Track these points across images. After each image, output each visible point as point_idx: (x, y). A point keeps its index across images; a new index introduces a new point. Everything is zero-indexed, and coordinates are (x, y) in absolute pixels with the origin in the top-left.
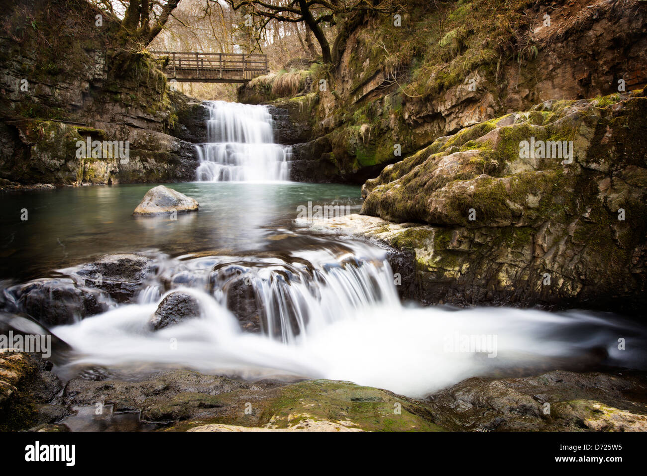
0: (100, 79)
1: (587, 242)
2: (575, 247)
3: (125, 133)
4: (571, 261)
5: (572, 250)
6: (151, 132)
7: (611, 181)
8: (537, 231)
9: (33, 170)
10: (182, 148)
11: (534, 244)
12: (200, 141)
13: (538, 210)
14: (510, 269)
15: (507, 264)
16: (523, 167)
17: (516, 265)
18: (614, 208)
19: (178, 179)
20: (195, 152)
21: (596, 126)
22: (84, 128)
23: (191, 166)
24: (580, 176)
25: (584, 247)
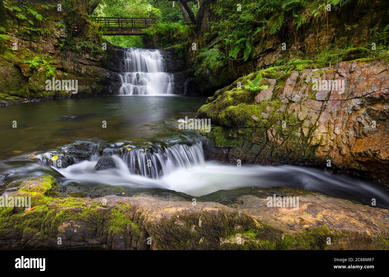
0: (63, 37)
1: (290, 134)
2: (284, 136)
3: (79, 68)
4: (283, 143)
5: (283, 138)
6: (94, 67)
7: (301, 106)
8: (267, 129)
9: (31, 91)
10: (111, 76)
11: (267, 135)
12: (122, 71)
13: (268, 119)
14: (256, 146)
15: (255, 143)
16: (263, 99)
17: (259, 144)
18: (301, 119)
19: (110, 94)
20: (119, 78)
21: (296, 80)
22: (56, 66)
23: (117, 86)
24: (288, 104)
25: (288, 136)
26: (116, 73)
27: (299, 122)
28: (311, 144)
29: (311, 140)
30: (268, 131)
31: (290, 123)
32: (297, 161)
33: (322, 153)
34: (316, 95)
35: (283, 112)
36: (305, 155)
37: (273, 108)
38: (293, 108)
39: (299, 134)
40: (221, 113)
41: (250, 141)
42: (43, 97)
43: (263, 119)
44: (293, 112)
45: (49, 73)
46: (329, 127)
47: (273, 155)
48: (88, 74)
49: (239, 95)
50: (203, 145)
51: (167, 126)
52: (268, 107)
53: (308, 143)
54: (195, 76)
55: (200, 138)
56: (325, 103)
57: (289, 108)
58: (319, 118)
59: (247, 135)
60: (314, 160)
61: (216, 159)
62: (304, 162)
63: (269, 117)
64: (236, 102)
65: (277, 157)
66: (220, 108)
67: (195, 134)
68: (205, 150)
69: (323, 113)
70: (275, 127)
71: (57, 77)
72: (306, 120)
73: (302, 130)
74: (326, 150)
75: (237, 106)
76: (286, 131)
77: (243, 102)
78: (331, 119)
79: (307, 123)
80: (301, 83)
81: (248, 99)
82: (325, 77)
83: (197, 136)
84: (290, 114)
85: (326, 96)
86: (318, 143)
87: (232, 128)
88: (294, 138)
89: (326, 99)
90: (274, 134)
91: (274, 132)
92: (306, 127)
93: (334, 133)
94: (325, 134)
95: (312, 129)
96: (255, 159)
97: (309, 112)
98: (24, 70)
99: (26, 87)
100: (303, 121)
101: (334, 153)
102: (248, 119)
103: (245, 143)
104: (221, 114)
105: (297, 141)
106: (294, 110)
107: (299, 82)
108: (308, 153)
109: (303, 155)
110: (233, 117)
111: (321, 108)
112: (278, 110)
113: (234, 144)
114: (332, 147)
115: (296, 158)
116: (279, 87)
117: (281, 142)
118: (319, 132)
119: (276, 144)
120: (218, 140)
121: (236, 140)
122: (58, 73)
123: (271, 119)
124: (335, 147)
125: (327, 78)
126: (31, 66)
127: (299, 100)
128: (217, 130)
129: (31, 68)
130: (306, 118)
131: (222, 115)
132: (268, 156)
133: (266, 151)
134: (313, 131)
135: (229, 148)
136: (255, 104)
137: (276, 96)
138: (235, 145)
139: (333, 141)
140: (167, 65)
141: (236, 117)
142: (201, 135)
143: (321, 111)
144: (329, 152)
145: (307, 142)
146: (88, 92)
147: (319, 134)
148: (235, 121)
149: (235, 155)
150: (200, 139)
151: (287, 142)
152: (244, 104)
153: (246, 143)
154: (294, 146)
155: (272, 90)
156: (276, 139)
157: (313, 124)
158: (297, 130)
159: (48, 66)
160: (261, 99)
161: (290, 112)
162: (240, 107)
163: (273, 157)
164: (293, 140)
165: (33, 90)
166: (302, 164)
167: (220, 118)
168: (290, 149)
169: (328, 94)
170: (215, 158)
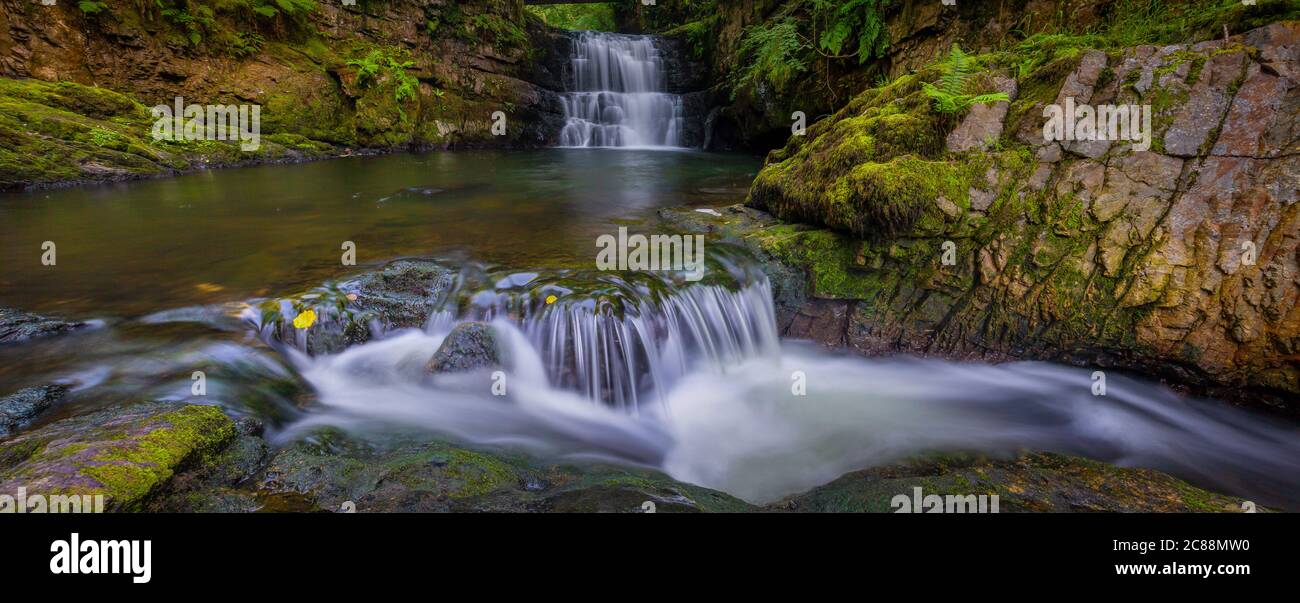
1: (1056, 265)
2: (1037, 272)
3: (470, 80)
4: (1029, 292)
5: (1033, 277)
6: (503, 77)
7: (1106, 173)
8: (982, 245)
9: (360, 130)
10: (543, 99)
11: (977, 264)
12: (566, 89)
13: (987, 213)
14: (939, 299)
15: (935, 291)
16: (971, 145)
17: (948, 294)
18: (1104, 215)
19: (539, 142)
20: (560, 105)
21: (1095, 83)
22: (419, 73)
23: (555, 125)
24: (1057, 163)
25: (1051, 273)
26: (553, 92)
27: (1093, 228)
28: (1127, 299)
29: (1128, 287)
30: (984, 253)
31: (1062, 229)
32: (1068, 352)
33: (1163, 333)
34: (1168, 136)
35: (1040, 191)
36: (1100, 335)
37: (1007, 177)
38: (1077, 179)
39: (1086, 267)
40: (832, 185)
41: (921, 282)
42: (387, 147)
43: (972, 210)
44: (1075, 192)
45: (401, 89)
46: (1196, 249)
47: (991, 328)
48: (489, 94)
49: (897, 125)
50: (773, 290)
51: (667, 226)
52: (993, 172)
53: (1117, 296)
54: (732, 102)
55: (763, 266)
56: (1194, 166)
57: (1062, 177)
58: (1166, 214)
59: (913, 261)
60: (1130, 352)
61: (811, 337)
62: (1094, 357)
63: (989, 207)
64: (887, 150)
65: (1002, 338)
66: (829, 169)
67: (750, 253)
68: (780, 307)
69: (1185, 201)
70: (1008, 238)
71: (420, 98)
72: (1119, 220)
73: (1099, 252)
74: (1183, 324)
75: (892, 164)
76: (1044, 255)
77: (909, 151)
78: (1208, 222)
79: (1120, 232)
80: (1116, 93)
81: (927, 140)
82: (1209, 73)
83: (756, 261)
84: (1063, 197)
85: (1203, 141)
86: (1154, 299)
87: (868, 236)
88: (1070, 279)
89: (1199, 151)
90: (1002, 262)
91: (1004, 255)
92: (1115, 244)
93: (1218, 268)
94: (1183, 272)
95: (1135, 251)
96: (929, 339)
97: (1132, 193)
98: (347, 83)
99: (352, 121)
100: (1107, 222)
101: (1209, 333)
102: (925, 210)
103: (903, 288)
104: (835, 189)
105: (1078, 289)
106: (1081, 186)
107: (1107, 90)
108: (1113, 330)
109: (1095, 334)
110: (879, 200)
111: (1178, 181)
112: (1023, 183)
113: (868, 290)
114: (1202, 316)
115: (1067, 342)
116: (1026, 106)
117: (1024, 289)
118: (1162, 262)
119: (1006, 295)
120: (822, 275)
121: (877, 277)
122: (422, 90)
123: (998, 213)
124: (1214, 315)
125: (1215, 78)
126: (363, 73)
127: (1103, 151)
128: (816, 242)
129: (362, 77)
130: (1121, 213)
131: (839, 192)
132: (973, 332)
133: (969, 317)
134: (1141, 257)
135: (852, 303)
136: (949, 159)
137: (1014, 136)
138: (873, 295)
139: (1209, 293)
140: (668, 74)
141: (886, 200)
142: (766, 257)
143: (1176, 191)
144: (1191, 329)
145: (1112, 292)
146: (486, 138)
147: (1161, 270)
148: (883, 215)
149: (868, 326)
150: (764, 270)
151: (1045, 291)
152: (914, 158)
153: (907, 287)
154: (1067, 303)
155: (1002, 116)
156: (1006, 280)
157: (1143, 236)
158: (1081, 254)
159: (398, 72)
160: (963, 145)
161: (1063, 190)
162: (900, 165)
163: (990, 335)
164: (1067, 285)
165: (364, 130)
166: (1083, 363)
167: (832, 202)
168: (1050, 314)
169: (1210, 133)
170: (808, 331)
